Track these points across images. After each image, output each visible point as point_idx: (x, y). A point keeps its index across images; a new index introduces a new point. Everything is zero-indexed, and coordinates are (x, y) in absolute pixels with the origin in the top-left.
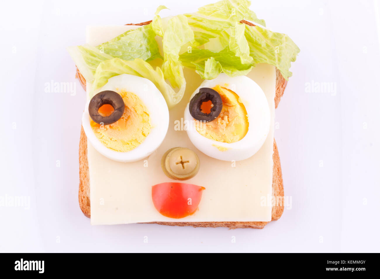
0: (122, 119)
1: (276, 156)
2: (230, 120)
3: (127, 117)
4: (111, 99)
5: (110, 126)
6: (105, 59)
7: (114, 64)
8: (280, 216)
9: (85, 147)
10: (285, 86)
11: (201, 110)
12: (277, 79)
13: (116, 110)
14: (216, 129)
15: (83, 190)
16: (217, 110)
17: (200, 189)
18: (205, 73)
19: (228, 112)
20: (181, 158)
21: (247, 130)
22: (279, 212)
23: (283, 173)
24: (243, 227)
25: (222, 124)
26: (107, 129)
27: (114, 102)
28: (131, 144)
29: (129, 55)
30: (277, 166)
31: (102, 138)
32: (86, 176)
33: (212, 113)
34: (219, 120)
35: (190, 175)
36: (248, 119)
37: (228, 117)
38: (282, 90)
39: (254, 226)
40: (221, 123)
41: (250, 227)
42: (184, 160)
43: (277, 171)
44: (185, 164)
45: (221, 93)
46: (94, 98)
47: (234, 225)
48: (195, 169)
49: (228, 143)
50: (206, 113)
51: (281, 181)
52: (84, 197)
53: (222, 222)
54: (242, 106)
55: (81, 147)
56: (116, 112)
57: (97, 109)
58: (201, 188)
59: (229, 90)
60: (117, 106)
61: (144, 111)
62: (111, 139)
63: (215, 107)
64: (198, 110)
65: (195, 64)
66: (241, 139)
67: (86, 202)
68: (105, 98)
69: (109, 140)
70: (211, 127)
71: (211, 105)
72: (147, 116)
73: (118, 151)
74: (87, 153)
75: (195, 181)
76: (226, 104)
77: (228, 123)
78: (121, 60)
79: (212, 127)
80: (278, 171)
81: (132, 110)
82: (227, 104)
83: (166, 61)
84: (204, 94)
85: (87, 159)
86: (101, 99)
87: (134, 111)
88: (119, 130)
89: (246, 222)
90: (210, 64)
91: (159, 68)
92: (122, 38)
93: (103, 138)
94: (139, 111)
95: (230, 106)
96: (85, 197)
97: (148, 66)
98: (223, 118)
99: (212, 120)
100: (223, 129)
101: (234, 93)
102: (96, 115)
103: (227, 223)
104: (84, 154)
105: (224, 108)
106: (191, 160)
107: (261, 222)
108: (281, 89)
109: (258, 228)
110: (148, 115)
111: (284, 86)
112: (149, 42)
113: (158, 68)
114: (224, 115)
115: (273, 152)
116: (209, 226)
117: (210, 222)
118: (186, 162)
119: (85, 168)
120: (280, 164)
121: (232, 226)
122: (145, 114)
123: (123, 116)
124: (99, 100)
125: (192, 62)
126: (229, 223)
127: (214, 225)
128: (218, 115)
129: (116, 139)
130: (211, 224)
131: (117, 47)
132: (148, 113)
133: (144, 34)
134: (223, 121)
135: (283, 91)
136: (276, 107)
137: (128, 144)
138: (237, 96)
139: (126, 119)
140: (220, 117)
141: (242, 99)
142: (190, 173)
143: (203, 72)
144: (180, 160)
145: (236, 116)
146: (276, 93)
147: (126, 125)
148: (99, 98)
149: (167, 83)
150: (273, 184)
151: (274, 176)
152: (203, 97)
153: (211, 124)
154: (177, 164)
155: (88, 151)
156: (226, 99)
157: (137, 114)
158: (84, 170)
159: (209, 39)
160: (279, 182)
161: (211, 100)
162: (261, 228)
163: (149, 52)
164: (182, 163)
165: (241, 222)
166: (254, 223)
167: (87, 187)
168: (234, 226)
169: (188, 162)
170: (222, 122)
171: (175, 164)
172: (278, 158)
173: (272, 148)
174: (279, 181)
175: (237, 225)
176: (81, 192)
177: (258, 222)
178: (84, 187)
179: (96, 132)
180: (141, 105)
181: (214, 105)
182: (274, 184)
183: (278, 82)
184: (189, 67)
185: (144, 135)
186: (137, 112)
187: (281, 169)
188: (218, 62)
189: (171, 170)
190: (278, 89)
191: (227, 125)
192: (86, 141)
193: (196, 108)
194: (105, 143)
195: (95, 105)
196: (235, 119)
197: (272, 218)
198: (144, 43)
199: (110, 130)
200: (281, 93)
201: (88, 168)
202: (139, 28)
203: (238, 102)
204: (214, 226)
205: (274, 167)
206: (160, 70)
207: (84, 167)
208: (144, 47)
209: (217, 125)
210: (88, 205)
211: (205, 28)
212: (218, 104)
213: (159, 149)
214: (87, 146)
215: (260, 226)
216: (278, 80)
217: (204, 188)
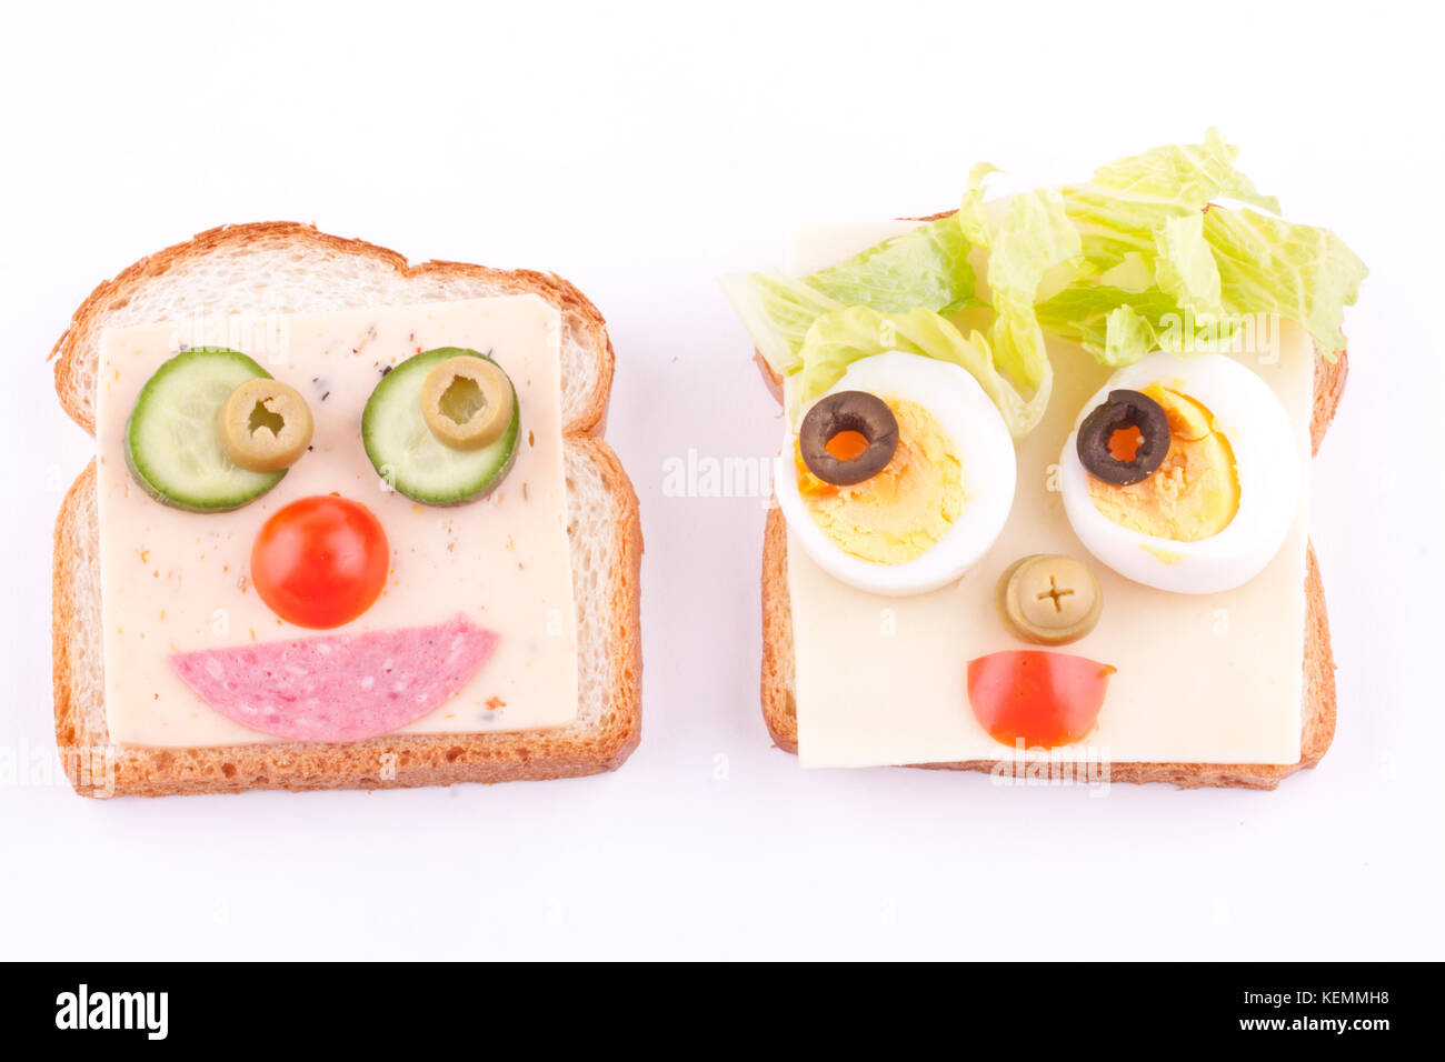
0: (885, 475)
1: (1314, 586)
2: (1190, 478)
3: (900, 468)
4: (860, 414)
5: (853, 494)
6: (824, 311)
7: (855, 324)
8: (1324, 750)
9: (782, 553)
10: (1340, 393)
11: (1109, 451)
12: (1317, 372)
13: (875, 441)
14: (1150, 503)
15: (776, 672)
16: (1155, 452)
17: (1102, 673)
18: (1107, 348)
19: (1184, 457)
20: (1052, 583)
21: (1236, 507)
22: (1323, 740)
23: (1331, 633)
24: (1218, 783)
25: (1168, 489)
26: (844, 502)
27: (870, 420)
28: (913, 543)
29: (891, 301)
30: (1318, 612)
31: (830, 526)
32: (782, 634)
33: (1139, 459)
34: (1159, 478)
35: (1077, 630)
36: (1239, 476)
37: (1184, 472)
38: (1332, 404)
39: (1250, 777)
40: (1164, 486)
41: (1239, 783)
42: (1060, 587)
43: (1317, 627)
44: (1063, 599)
45: (1164, 405)
46: (814, 411)
47: (1195, 775)
48: (1090, 612)
49: (1182, 540)
50: (1123, 461)
51: (1327, 654)
52: (778, 691)
53: (1163, 765)
54: (1223, 441)
55: (769, 551)
56: (876, 448)
57: (823, 439)
58: (1105, 668)
59: (1186, 398)
60: (878, 430)
61: (949, 453)
62: (855, 529)
63: (1149, 443)
64: (1101, 450)
65: (1081, 327)
66: (1221, 529)
67: (784, 704)
68: (844, 411)
69: (851, 532)
70: (1134, 498)
71: (1135, 438)
72: (955, 466)
73: (873, 561)
74: (786, 570)
75: (1089, 648)
76: (1176, 434)
77: (1184, 486)
78: (875, 312)
79: (1139, 500)
80: (1321, 626)
81: (914, 449)
82: (1180, 434)
83: (998, 315)
84: (1120, 408)
85: (785, 587)
86: (834, 414)
87: (919, 454)
88: (877, 505)
89: (1229, 766)
90: (1119, 323)
91: (979, 334)
92: (873, 257)
93: (835, 524)
94: (935, 454)
95: (1189, 441)
96: (782, 691)
97: (947, 327)
98: (1169, 474)
99: (1137, 481)
100: (1170, 505)
101: (1201, 407)
102: (821, 457)
103: (1176, 768)
104: (777, 573)
105: (1174, 447)
106: (1080, 589)
107: (1272, 767)
108: (1329, 401)
109: (1262, 788)
110: (957, 462)
111: (1336, 391)
112: (947, 263)
113: (975, 334)
114: (1173, 466)
115: (1305, 573)
116: (1125, 778)
117: (1127, 764)
118: (1064, 594)
119: (780, 611)
120: (1324, 608)
121: (1190, 778)
122: (950, 462)
123: (890, 466)
124: (829, 416)
125: (1072, 323)
126: (1183, 769)
127: (1139, 772)
128: (1155, 466)
129: (869, 529)
130: (1131, 770)
131: (857, 281)
132: (956, 458)
133: (934, 244)
134: (1170, 481)
135: (1335, 406)
136: (1315, 452)
137: (904, 543)
138: (1208, 415)
139: (896, 475)
140: (1161, 470)
141: (1224, 422)
142: (1077, 624)
143: (1103, 346)
144: (1049, 588)
145: (1207, 469)
146: (1315, 412)
147: (896, 490)
148: (827, 411)
149: (1002, 376)
150: (1304, 664)
151: (1307, 640)
152: (1116, 415)
153: (1135, 490)
154: (1041, 598)
155: (790, 566)
156: (1178, 419)
157: (928, 460)
158: (777, 617)
159: (1125, 255)
160: (1323, 658)
161: (1139, 426)
162: (1271, 788)
163: (948, 291)
164: (1055, 595)
165: (1216, 766)
166: (1253, 768)
167: (786, 664)
168: (1195, 780)
169: (1071, 592)
170: (1167, 485)
171: (1034, 598)
172: (1320, 591)
173: (1303, 562)
174: (1323, 653)
175: (1204, 774)
176: (769, 675)
177: (1261, 767)
178: (778, 662)
179: (816, 511)
180: (939, 437)
181: (1146, 438)
182: (1309, 662)
183: (1319, 380)
184: (1062, 336)
185: (947, 518)
186: (929, 456)
187: (1327, 623)
188: (1143, 318)
189: (1023, 615)
190: (1319, 399)
191: (1181, 493)
192: (785, 536)
193: (1096, 444)
194: (840, 540)
195: (818, 430)
196: (1204, 477)
197: (1303, 756)
198: (934, 268)
199: (851, 505)
200: (1328, 413)
201: (789, 610)
202: (919, 228)
203: (1212, 430)
204: (1139, 778)
205: (1310, 615)
206: (983, 339)
207: (777, 608)
208: (932, 279)
209: (1153, 492)
210: (791, 711)
211: (1114, 226)
212: (1157, 436)
213: (986, 559)
214: (786, 551)
215: (1268, 780)
216: (1319, 375)
217: (1113, 669)
